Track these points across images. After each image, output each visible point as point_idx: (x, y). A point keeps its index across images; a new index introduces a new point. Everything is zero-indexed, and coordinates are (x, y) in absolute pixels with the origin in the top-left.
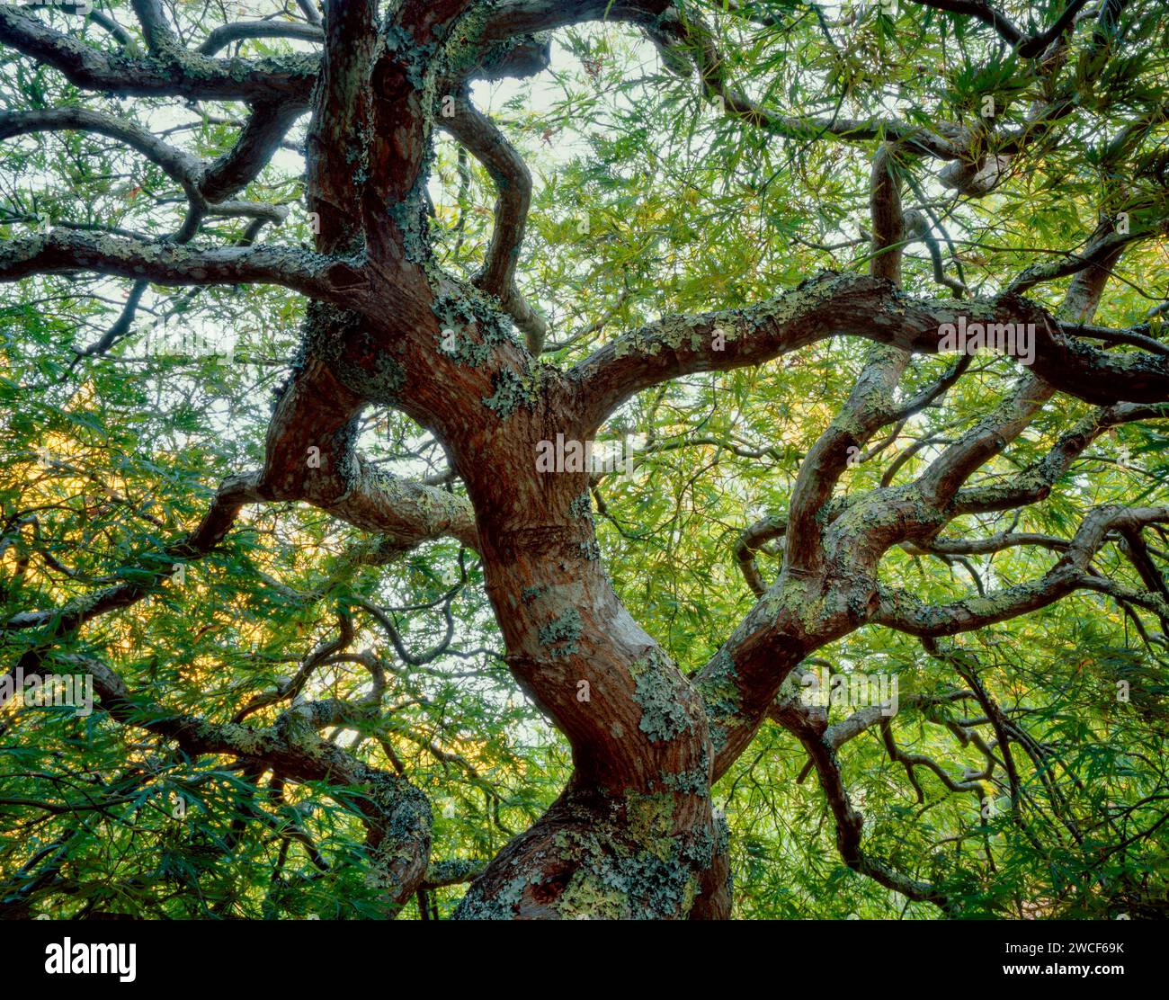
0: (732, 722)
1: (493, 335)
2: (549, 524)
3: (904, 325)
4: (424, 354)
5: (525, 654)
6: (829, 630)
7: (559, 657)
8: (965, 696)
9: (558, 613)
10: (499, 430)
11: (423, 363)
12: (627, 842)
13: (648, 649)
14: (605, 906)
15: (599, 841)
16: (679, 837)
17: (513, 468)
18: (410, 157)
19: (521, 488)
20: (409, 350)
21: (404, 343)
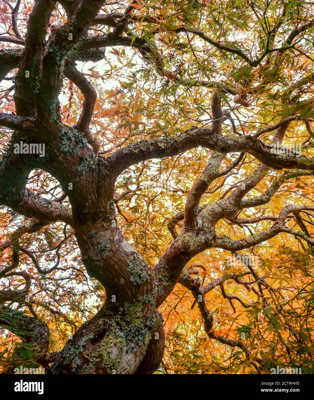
0: (166, 284)
1: (80, 145)
2: (99, 210)
3: (218, 144)
4: (56, 151)
5: (89, 257)
6: (199, 248)
7: (101, 257)
8: (248, 273)
9: (101, 241)
10: (82, 177)
11: (55, 154)
12: (125, 321)
13: (134, 253)
14: (117, 343)
15: (115, 321)
16: (144, 318)
17: (86, 190)
18: (54, 85)
19: (89, 198)
20: (50, 149)
21: (49, 147)
